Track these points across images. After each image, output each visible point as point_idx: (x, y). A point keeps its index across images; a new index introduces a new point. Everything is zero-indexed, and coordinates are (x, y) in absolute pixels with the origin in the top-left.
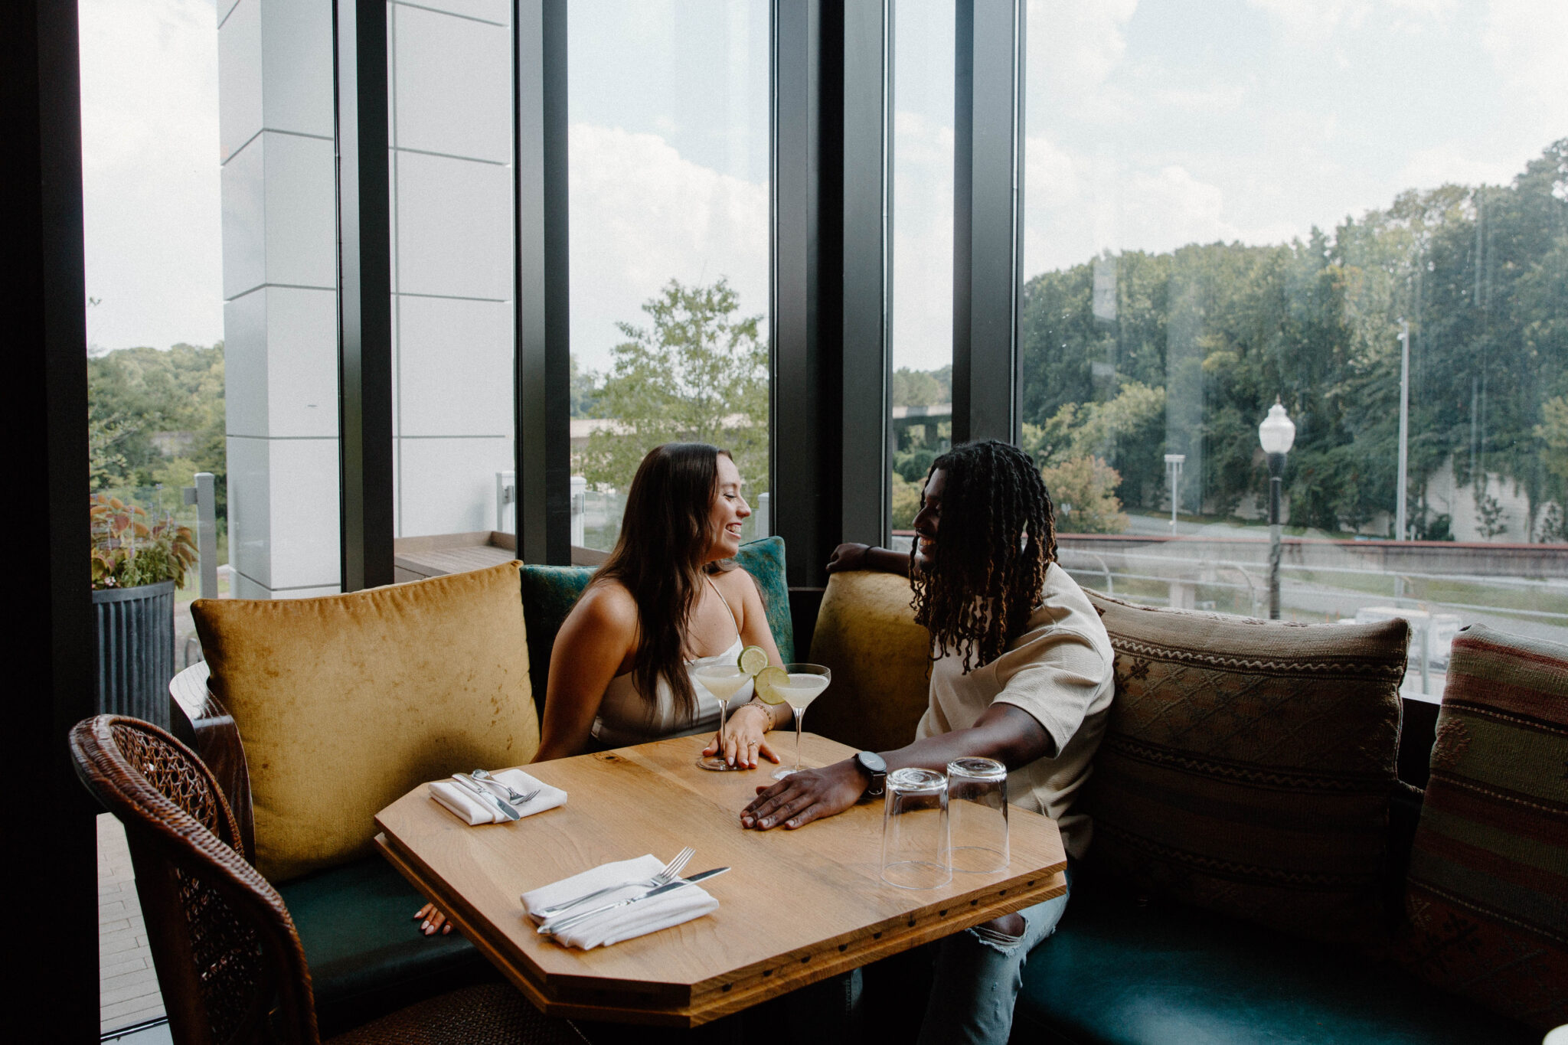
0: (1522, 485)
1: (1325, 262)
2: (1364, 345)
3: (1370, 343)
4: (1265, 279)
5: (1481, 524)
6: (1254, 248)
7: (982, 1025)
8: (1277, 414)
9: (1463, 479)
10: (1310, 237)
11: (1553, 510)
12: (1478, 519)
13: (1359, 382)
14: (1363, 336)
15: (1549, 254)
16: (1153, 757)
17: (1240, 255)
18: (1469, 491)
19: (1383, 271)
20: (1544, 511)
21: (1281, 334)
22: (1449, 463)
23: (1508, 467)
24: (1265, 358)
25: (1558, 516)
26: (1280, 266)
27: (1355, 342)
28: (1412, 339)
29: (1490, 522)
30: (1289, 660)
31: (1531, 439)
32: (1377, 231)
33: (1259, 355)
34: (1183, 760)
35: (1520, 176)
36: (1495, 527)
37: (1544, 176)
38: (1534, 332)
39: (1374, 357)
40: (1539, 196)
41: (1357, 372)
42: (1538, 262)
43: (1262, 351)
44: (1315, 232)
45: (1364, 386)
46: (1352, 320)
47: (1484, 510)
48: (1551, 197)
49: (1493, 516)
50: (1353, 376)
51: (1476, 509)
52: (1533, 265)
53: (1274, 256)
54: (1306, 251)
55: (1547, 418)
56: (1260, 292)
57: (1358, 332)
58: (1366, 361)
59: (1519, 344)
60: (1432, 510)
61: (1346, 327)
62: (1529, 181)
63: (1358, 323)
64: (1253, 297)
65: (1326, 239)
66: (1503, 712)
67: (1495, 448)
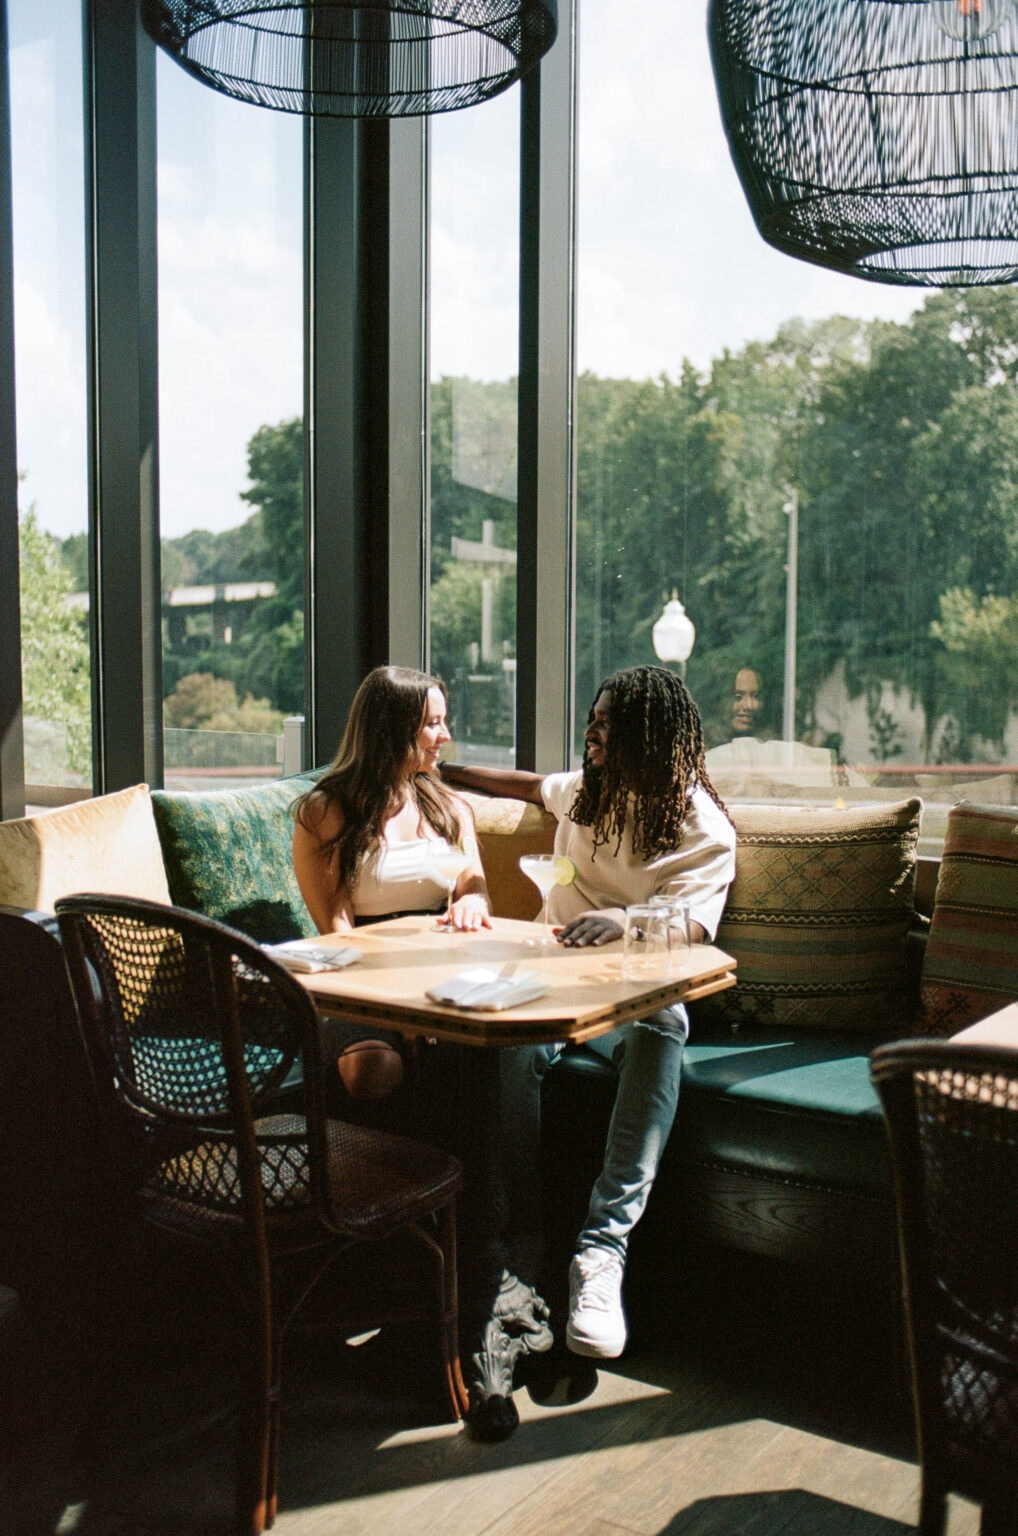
0: (918, 697)
1: (699, 405)
2: (744, 517)
3: (751, 514)
4: (625, 422)
5: (874, 744)
6: (609, 381)
7: (665, 1093)
8: (675, 612)
9: (855, 690)
10: (681, 372)
11: (950, 726)
12: (872, 738)
13: (739, 564)
14: (743, 505)
15: (947, 412)
16: (739, 918)
17: (593, 390)
18: (862, 703)
19: (765, 421)
20: (941, 726)
21: (645, 499)
22: (840, 671)
23: (904, 675)
24: (627, 531)
25: (956, 732)
26: (644, 408)
27: (734, 509)
28: (800, 510)
29: (884, 741)
30: (839, 834)
31: (925, 639)
32: (758, 367)
33: (618, 528)
34: (763, 916)
35: (917, 313)
36: (890, 747)
37: (942, 315)
38: (932, 507)
39: (756, 533)
40: (936, 339)
41: (736, 552)
42: (936, 420)
43: (623, 521)
44: (687, 368)
45: (743, 571)
46: (731, 483)
47: (878, 728)
48: (949, 340)
49: (888, 734)
50: (732, 558)
51: (871, 725)
52: (931, 424)
53: (637, 394)
54: (677, 389)
55: (946, 615)
56: (620, 441)
57: (737, 500)
58: (746, 538)
59: (915, 520)
60: (822, 728)
61: (724, 492)
62: (926, 320)
63: (737, 488)
64: (610, 448)
65: (699, 376)
66: (982, 857)
67: (889, 651)
